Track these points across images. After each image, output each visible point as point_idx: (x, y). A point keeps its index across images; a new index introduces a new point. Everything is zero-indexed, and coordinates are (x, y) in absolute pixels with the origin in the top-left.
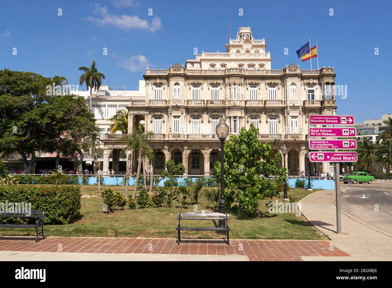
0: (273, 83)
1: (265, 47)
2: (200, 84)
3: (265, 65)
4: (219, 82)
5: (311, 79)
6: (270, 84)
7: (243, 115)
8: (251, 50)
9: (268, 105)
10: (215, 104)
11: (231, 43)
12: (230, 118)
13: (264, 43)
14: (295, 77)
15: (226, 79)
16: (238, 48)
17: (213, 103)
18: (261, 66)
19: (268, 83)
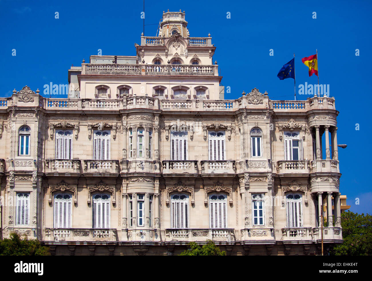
0: (217, 126)
1: (212, 51)
2: (72, 128)
3: (207, 88)
4: (110, 124)
5: (292, 120)
6: (212, 128)
7: (157, 192)
8: (183, 58)
9: (208, 170)
10: (100, 167)
11: (144, 42)
12: (130, 195)
13: (209, 44)
14: (259, 115)
15: (124, 117)
16: (157, 53)
17: (96, 167)
18: (201, 90)
19: (207, 126)
